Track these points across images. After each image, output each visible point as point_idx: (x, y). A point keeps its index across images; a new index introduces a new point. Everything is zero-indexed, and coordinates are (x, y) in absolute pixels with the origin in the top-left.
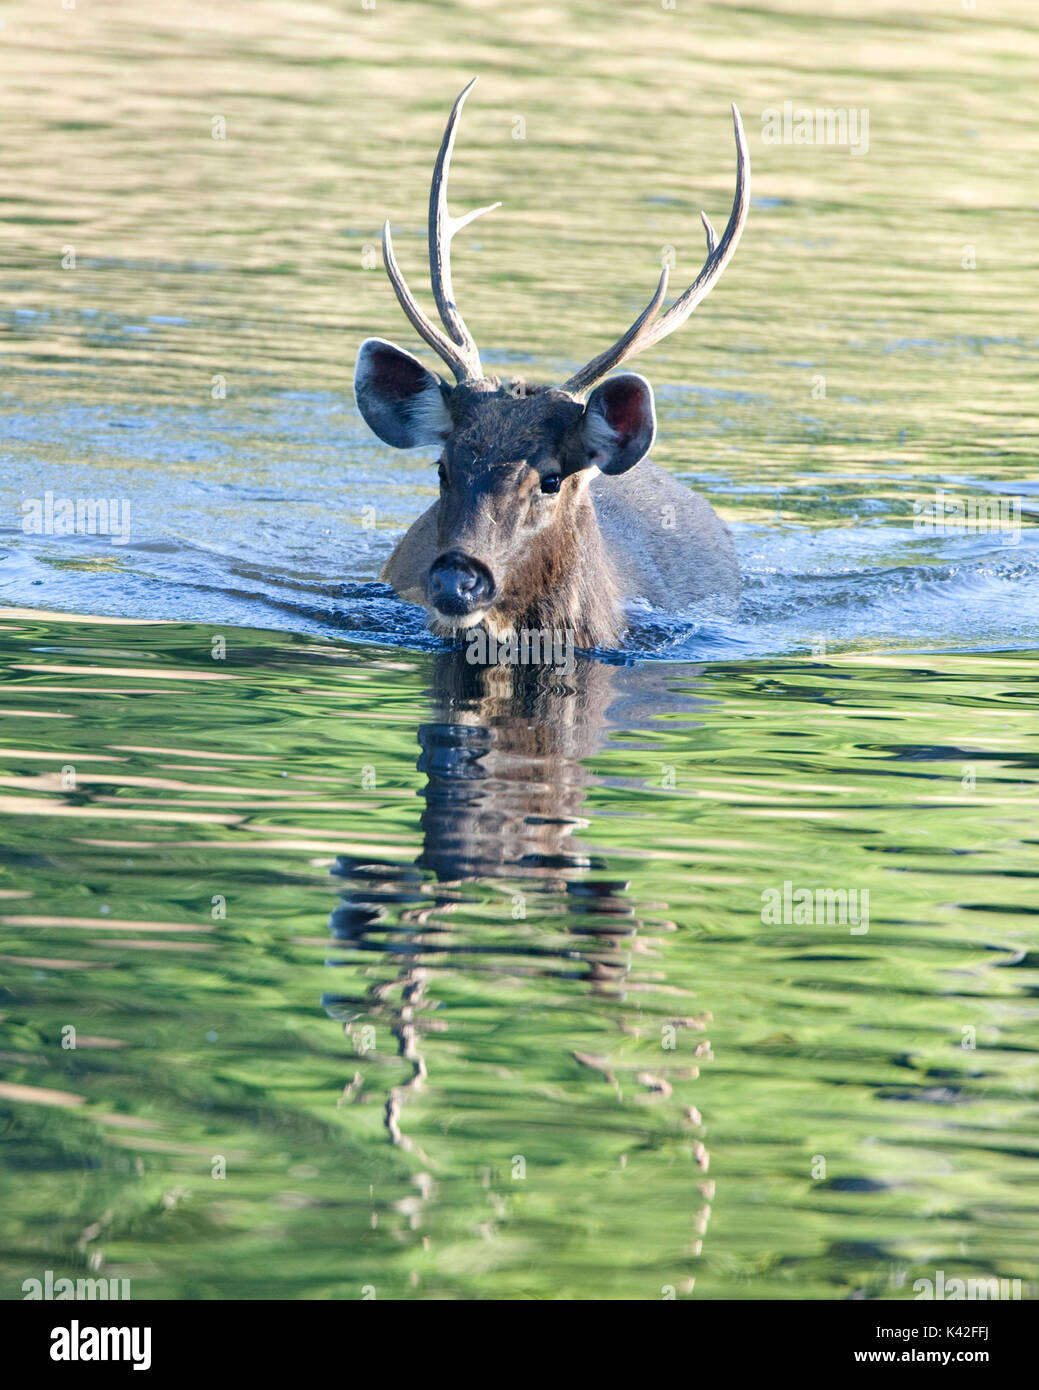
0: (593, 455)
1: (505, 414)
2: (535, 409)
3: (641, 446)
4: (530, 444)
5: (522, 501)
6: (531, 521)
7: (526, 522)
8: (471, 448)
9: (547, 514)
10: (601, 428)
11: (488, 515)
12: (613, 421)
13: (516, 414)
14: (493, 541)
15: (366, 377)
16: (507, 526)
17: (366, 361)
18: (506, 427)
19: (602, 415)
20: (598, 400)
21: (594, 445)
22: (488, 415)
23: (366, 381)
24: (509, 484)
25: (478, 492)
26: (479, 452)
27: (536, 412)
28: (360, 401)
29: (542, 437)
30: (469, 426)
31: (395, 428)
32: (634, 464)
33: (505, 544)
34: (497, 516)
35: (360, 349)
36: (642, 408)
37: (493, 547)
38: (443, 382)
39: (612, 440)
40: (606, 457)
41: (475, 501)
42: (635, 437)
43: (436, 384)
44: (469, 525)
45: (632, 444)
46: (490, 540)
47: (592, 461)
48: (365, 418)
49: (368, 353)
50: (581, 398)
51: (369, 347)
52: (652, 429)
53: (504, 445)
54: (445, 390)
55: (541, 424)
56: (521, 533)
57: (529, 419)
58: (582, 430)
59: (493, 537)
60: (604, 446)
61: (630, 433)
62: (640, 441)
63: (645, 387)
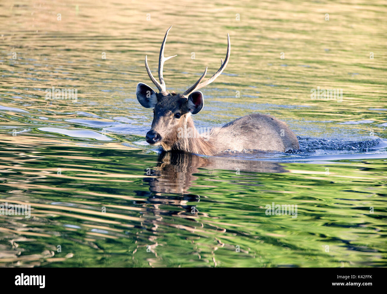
0: (189, 110)
1: (169, 99)
2: (176, 98)
3: (201, 107)
4: (174, 106)
5: (171, 118)
6: (173, 123)
7: (171, 123)
8: (160, 106)
9: (177, 122)
10: (191, 104)
11: (162, 121)
12: (194, 102)
13: (172, 99)
14: (163, 127)
15: (139, 92)
16: (166, 124)
17: (139, 88)
18: (169, 102)
19: (191, 100)
20: (190, 97)
21: (189, 108)
22: (165, 100)
23: (139, 93)
24: (167, 115)
25: (160, 116)
26: (162, 107)
27: (176, 99)
28: (137, 97)
29: (177, 105)
30: (161, 101)
31: (145, 103)
32: (199, 111)
33: (165, 128)
34: (164, 121)
35: (137, 85)
36: (201, 99)
37: (162, 128)
38: (156, 92)
39: (194, 106)
40: (192, 110)
41: (159, 118)
42: (199, 105)
43: (155, 93)
44: (157, 123)
45: (198, 107)
46: (162, 127)
47: (190, 111)
48: (139, 101)
49: (139, 86)
50: (187, 97)
51: (139, 85)
52: (203, 103)
53: (168, 106)
54: (157, 94)
55: (177, 102)
56: (170, 126)
57: (174, 100)
58: (187, 104)
59: (163, 126)
60: (192, 108)
61: (198, 105)
62: (200, 106)
63: (201, 94)
